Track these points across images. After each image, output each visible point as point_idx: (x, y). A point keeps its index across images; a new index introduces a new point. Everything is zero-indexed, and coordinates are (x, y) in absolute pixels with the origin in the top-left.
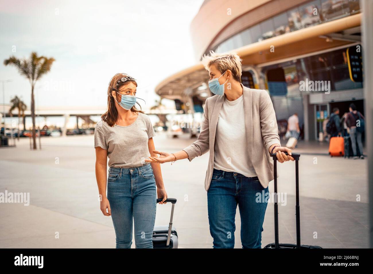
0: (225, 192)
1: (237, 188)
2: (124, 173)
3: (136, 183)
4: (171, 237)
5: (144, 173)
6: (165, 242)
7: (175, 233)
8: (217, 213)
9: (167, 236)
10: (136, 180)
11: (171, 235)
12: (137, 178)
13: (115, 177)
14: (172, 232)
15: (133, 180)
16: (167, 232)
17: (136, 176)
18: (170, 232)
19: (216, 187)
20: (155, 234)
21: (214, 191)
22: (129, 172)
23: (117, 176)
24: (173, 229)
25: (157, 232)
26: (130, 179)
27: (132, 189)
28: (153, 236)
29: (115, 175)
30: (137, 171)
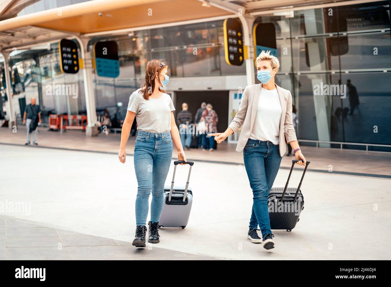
0: (259, 155)
1: (268, 152)
2: (150, 136)
3: (159, 145)
4: (187, 195)
5: (165, 138)
6: (182, 198)
7: (191, 192)
8: (256, 170)
9: (184, 194)
10: (160, 142)
11: (187, 193)
12: (160, 141)
13: (143, 139)
14: (188, 191)
15: (157, 142)
16: (184, 191)
17: (160, 139)
18: (186, 191)
19: (254, 152)
20: (174, 192)
21: (252, 154)
22: (155, 136)
23: (145, 138)
24: (189, 189)
25: (176, 190)
26: (155, 141)
27: (155, 149)
28: (173, 193)
29: (143, 137)
30: (161, 136)
